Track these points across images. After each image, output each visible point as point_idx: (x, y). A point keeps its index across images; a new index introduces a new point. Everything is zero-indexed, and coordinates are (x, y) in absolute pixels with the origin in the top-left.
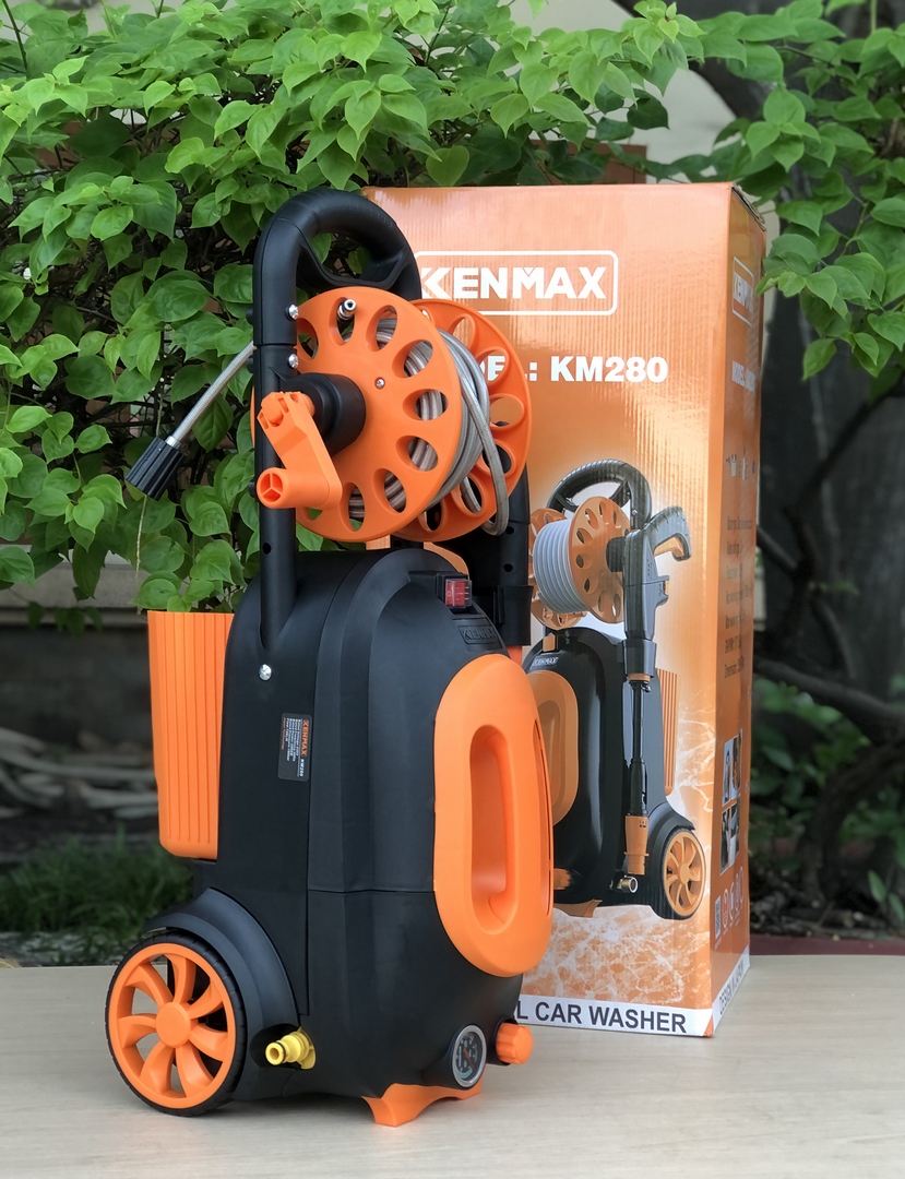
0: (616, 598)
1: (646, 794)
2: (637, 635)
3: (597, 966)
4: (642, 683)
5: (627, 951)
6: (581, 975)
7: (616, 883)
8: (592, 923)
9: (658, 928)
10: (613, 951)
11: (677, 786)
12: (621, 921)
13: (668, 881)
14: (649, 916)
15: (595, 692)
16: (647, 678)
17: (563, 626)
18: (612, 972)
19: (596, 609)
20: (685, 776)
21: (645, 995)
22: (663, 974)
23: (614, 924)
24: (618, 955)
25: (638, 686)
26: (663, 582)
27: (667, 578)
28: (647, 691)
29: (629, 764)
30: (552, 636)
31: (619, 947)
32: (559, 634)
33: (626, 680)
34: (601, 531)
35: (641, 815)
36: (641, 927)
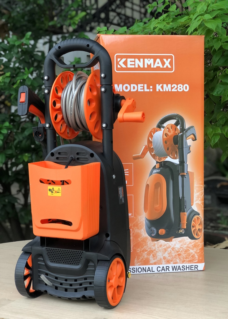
0: (176, 152)
1: (186, 206)
2: (182, 162)
3: (174, 255)
4: (184, 175)
5: (182, 250)
6: (169, 258)
7: (178, 232)
8: (172, 243)
9: (190, 243)
10: (178, 250)
11: (194, 203)
12: (180, 242)
13: (193, 230)
14: (188, 239)
15: (171, 179)
16: (185, 174)
17: (161, 161)
18: (178, 256)
19: (171, 156)
20: (197, 200)
21: (187, 261)
22: (192, 255)
23: (178, 243)
24: (179, 251)
25: (183, 176)
26: (189, 147)
27: (190, 146)
28: (185, 178)
29: (181, 198)
30: (158, 164)
31: (180, 249)
32: (160, 163)
33: (179, 175)
34: (171, 133)
35: (185, 212)
36: (186, 243)
